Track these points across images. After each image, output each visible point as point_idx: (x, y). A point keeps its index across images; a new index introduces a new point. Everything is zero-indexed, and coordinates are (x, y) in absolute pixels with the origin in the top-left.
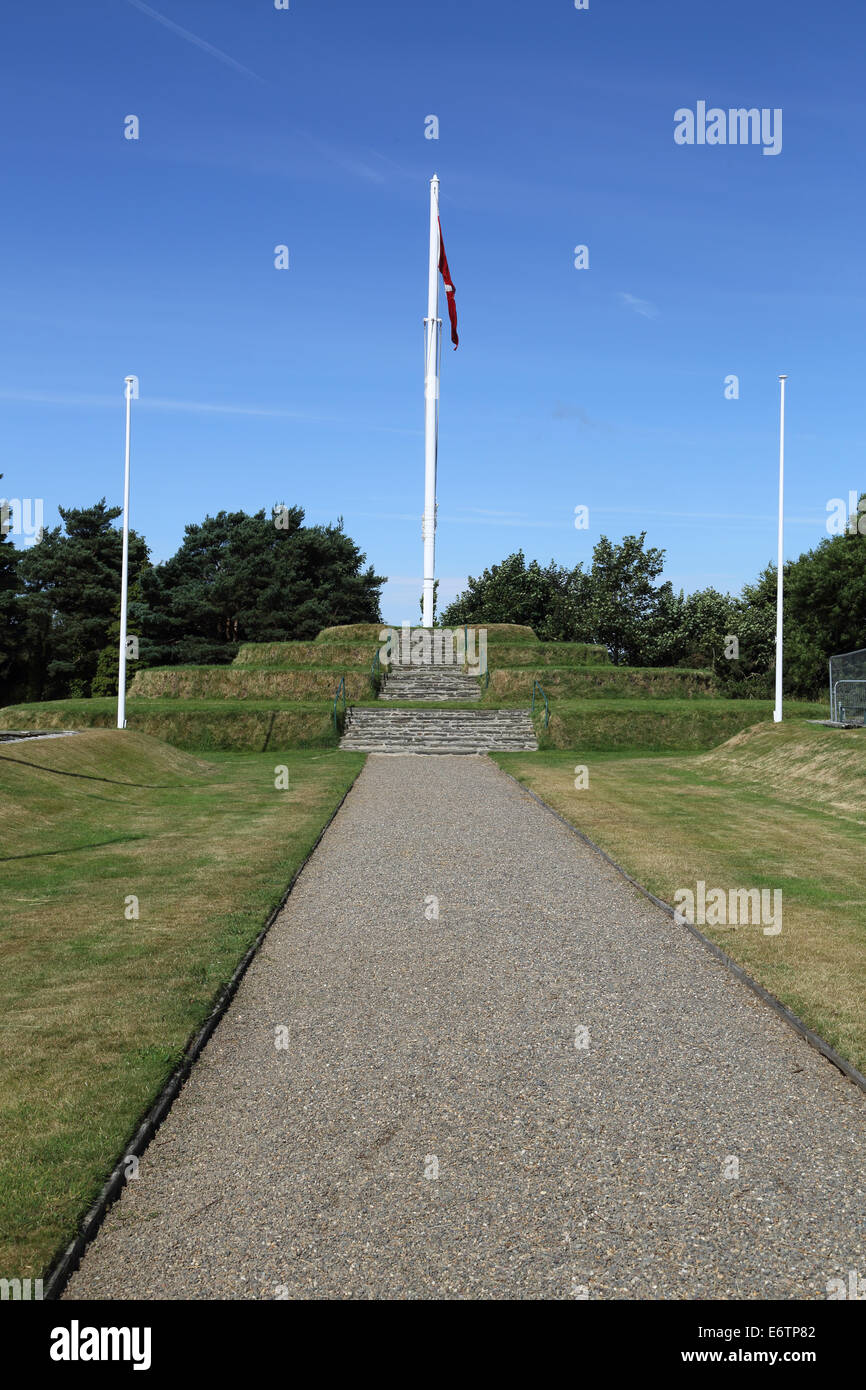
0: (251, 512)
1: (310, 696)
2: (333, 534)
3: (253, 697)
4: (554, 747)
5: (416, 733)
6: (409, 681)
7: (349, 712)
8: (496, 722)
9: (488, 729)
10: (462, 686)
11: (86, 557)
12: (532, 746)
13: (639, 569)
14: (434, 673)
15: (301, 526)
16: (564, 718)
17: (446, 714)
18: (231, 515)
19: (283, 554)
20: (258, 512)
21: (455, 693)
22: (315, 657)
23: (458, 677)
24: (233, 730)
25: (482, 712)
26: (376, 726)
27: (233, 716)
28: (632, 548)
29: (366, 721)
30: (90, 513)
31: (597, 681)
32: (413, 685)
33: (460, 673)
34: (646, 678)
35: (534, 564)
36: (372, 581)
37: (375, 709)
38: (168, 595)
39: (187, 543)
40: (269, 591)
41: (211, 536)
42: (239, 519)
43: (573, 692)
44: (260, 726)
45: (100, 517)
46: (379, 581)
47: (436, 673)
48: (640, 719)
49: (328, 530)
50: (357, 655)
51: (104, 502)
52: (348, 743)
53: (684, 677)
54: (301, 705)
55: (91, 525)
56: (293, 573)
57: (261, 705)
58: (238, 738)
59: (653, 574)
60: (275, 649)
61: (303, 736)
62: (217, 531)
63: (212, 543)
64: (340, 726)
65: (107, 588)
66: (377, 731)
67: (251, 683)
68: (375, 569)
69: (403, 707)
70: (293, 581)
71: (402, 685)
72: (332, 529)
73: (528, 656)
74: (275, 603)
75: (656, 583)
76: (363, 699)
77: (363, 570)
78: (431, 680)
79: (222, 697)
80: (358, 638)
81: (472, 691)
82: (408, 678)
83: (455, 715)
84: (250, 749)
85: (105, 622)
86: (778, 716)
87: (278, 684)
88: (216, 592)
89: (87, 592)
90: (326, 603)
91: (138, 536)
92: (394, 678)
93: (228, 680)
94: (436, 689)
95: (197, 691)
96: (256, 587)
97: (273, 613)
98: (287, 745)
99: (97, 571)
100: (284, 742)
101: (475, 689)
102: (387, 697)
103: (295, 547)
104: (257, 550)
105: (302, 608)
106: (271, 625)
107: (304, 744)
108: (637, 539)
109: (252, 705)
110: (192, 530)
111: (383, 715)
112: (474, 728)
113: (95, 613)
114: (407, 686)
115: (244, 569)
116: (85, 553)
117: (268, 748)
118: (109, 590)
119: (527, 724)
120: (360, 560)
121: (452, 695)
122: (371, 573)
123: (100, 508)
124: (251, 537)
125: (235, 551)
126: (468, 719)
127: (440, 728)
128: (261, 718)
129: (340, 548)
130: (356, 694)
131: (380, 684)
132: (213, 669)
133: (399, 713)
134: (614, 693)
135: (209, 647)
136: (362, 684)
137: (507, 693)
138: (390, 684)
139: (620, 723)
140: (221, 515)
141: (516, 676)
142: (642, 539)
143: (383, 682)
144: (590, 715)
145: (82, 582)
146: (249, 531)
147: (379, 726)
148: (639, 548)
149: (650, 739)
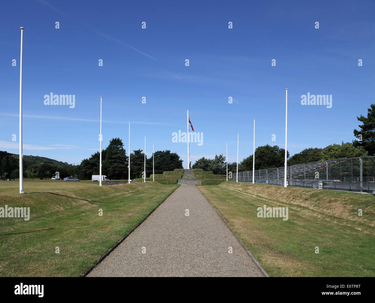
0: (162, 151)
1: (173, 178)
2: (175, 154)
3: (166, 178)
4: (203, 184)
5: (187, 182)
7: (178, 180)
8: (197, 181)
12: (201, 184)
15: (170, 153)
16: (205, 181)
17: (190, 180)
19: (167, 157)
22: (174, 173)
24: (164, 182)
25: (195, 180)
27: (164, 180)
28: (221, 156)
30: (138, 151)
31: (210, 176)
34: (217, 176)
35: (206, 159)
36: (181, 161)
37: (182, 180)
40: (166, 163)
41: (156, 154)
42: (160, 152)
43: (207, 178)
46: (182, 161)
48: (214, 181)
49: (174, 153)
50: (179, 173)
52: (178, 183)
53: (222, 176)
54: (172, 179)
55: (138, 152)
57: (168, 179)
59: (224, 160)
60: (169, 172)
64: (177, 182)
65: (141, 162)
66: (182, 182)
67: (166, 176)
70: (170, 161)
73: (202, 173)
74: (167, 164)
75: (225, 162)
76: (180, 178)
77: (180, 159)
79: (162, 178)
80: (179, 171)
82: (186, 176)
83: (192, 180)
84: (167, 184)
86: (227, 180)
87: (169, 176)
90: (174, 164)
93: (163, 176)
95: (159, 177)
96: (163, 162)
97: (166, 166)
98: (171, 183)
99: (140, 159)
101: (194, 177)
102: (183, 178)
103: (169, 156)
104: (163, 156)
105: (171, 165)
106: (166, 168)
107: (173, 183)
109: (166, 179)
112: (194, 182)
115: (162, 159)
116: (138, 157)
119: (200, 181)
120: (179, 158)
122: (181, 160)
123: (139, 150)
125: (160, 157)
127: (190, 182)
128: (168, 180)
129: (176, 156)
131: (182, 176)
132: (161, 175)
133: (185, 180)
134: (212, 178)
135: (157, 171)
136: (180, 176)
137: (198, 178)
139: (212, 181)
140: (158, 151)
141: (199, 176)
144: (208, 180)
145: (137, 161)
146: (162, 154)
148: (222, 156)
149: (216, 183)
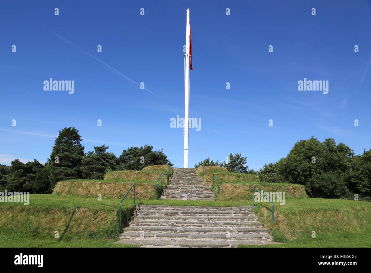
0: (139, 147)
5: (180, 225)
6: (177, 189)
7: (137, 207)
8: (233, 215)
9: (229, 221)
10: (204, 192)
11: (97, 158)
13: (240, 161)
14: (190, 186)
15: (152, 150)
17: (199, 210)
18: (134, 148)
19: (147, 157)
20: (141, 147)
21: (201, 196)
22: (133, 177)
23: (202, 188)
24: (45, 221)
25: (221, 209)
26: (153, 218)
28: (238, 156)
29: (147, 214)
30: (101, 147)
32: (179, 192)
33: (202, 186)
35: (212, 161)
37: (155, 206)
38: (116, 167)
39: (123, 154)
41: (129, 153)
42: (136, 149)
44: (63, 219)
45: (103, 148)
47: (191, 186)
50: (152, 177)
51: (104, 145)
55: (101, 150)
56: (149, 162)
58: (46, 228)
59: (244, 163)
61: (93, 228)
62: (130, 151)
63: (129, 155)
65: (103, 166)
67: (92, 188)
68: (171, 162)
69: (172, 205)
71: (174, 191)
72: (160, 152)
75: (245, 166)
76: (151, 198)
78: (188, 189)
81: (210, 195)
82: (177, 188)
83: (205, 210)
85: (102, 174)
87: (105, 189)
88: (128, 166)
89: (98, 166)
91: (114, 154)
92: (170, 188)
93: (82, 186)
94: (191, 193)
96: (139, 165)
99: (101, 161)
100: (78, 233)
101: (211, 194)
102: (165, 198)
103: (150, 155)
108: (239, 154)
110: (125, 151)
111: (160, 210)
113: (100, 172)
114: (176, 192)
117: (64, 237)
118: (104, 166)
121: (200, 197)
124: (138, 152)
126: (215, 214)
127: (196, 221)
128: (66, 213)
129: (162, 156)
130: (147, 196)
131: (163, 191)
133: (170, 209)
136: (150, 190)
137: (231, 196)
138: (168, 191)
140: (132, 148)
141: (236, 187)
142: (240, 155)
143: (164, 190)
145: (97, 164)
147: (155, 218)
